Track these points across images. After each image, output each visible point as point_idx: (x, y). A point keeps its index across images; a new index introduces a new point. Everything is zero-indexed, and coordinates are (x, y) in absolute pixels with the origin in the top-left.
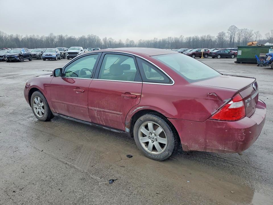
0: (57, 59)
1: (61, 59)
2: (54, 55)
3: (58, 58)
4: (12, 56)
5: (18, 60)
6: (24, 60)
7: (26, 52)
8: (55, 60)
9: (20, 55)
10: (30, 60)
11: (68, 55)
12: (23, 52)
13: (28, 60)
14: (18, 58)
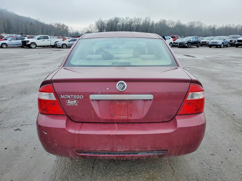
0: (222, 47)
1: (229, 46)
2: (220, 42)
3: (224, 46)
4: (182, 43)
5: (186, 46)
6: (192, 47)
7: (195, 40)
8: (221, 47)
9: (189, 43)
10: (198, 47)
11: (237, 43)
12: (192, 40)
13: (196, 47)
14: (186, 44)
